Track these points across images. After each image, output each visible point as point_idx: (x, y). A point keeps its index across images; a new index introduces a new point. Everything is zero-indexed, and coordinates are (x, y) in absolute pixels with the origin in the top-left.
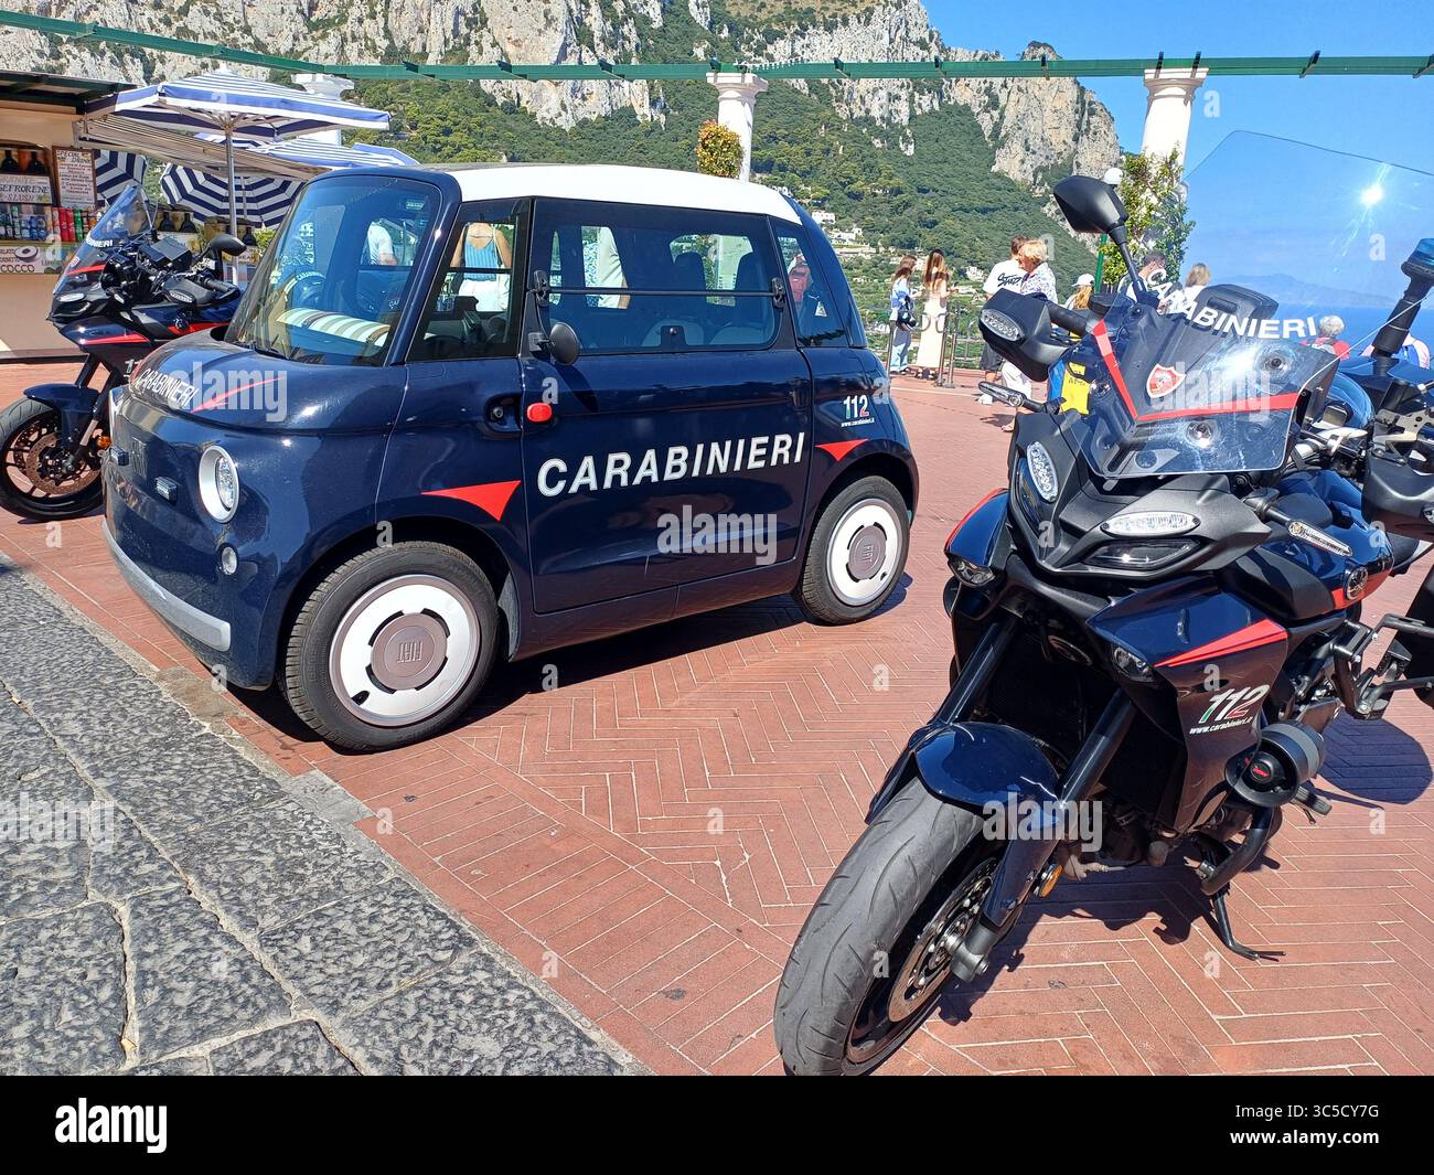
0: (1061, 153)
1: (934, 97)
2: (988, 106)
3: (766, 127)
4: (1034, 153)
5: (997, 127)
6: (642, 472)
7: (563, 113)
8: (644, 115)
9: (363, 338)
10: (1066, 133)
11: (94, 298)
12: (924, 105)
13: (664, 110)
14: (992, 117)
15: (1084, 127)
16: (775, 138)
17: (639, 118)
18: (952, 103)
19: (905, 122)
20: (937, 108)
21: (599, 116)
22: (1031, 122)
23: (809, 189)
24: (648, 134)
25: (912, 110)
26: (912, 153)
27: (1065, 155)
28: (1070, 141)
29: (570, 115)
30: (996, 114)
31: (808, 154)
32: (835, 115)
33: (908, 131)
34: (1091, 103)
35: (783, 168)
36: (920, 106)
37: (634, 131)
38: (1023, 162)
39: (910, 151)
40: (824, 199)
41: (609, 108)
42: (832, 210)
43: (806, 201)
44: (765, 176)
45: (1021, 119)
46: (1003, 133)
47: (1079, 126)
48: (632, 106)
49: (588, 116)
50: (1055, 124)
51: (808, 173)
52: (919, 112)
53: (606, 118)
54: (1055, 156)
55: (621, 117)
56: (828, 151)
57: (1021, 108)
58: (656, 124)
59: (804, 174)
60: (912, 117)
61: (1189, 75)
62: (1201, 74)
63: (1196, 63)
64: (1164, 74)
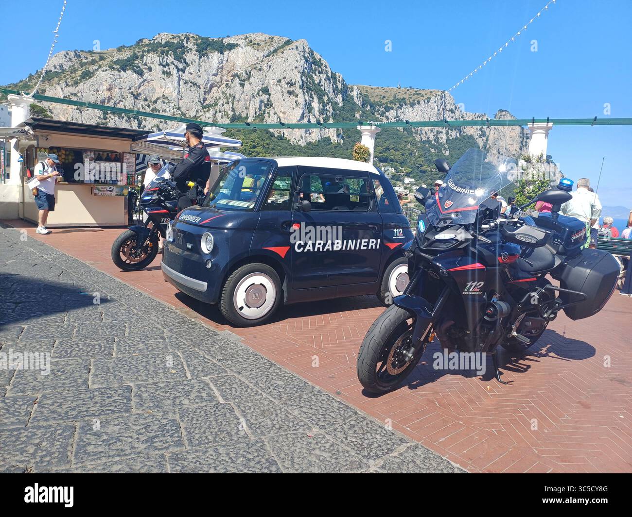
0: (514, 155)
1: (457, 132)
2: (481, 135)
3: (385, 144)
4: (502, 154)
5: (485, 144)
6: (327, 247)
7: (301, 139)
8: (335, 140)
9: (246, 206)
10: (516, 146)
11: (154, 198)
12: (453, 135)
13: (342, 138)
14: (483, 140)
15: (524, 144)
16: (389, 149)
17: (332, 141)
18: (465, 134)
19: (445, 142)
20: (459, 136)
21: (316, 141)
22: (500, 142)
23: (403, 169)
24: (335, 147)
25: (448, 137)
26: (448, 154)
27: (516, 155)
28: (518, 149)
29: (304, 141)
30: (485, 139)
31: (403, 155)
32: (415, 139)
33: (446, 146)
34: (527, 134)
35: (392, 161)
36: (451, 136)
37: (330, 146)
38: (498, 157)
39: (447, 153)
40: (410, 173)
41: (320, 137)
42: (413, 178)
43: (402, 174)
44: (384, 164)
45: (496, 141)
46: (488, 146)
47: (522, 143)
48: (329, 137)
49: (312, 141)
50: (511, 143)
51: (403, 162)
52: (451, 138)
53: (319, 141)
54: (512, 156)
55: (325, 141)
56: (411, 154)
57: (496, 136)
58: (339, 144)
59: (401, 163)
60: (448, 140)
61: (546, 125)
62: (550, 125)
63: (548, 121)
64: (536, 125)
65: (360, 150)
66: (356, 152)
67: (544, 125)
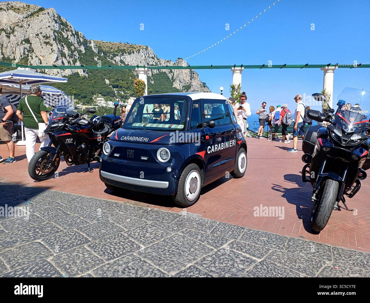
0: (188, 83)
1: (157, 70)
2: (170, 72)
4: (182, 83)
5: (173, 77)
7: (58, 74)
8: (82, 74)
10: (188, 78)
11: (60, 125)
12: (155, 72)
13: (87, 73)
14: (171, 75)
15: (192, 77)
16: (118, 80)
17: (80, 75)
18: (161, 71)
19: (151, 76)
20: (158, 73)
21: (69, 75)
22: (180, 76)
23: (129, 92)
24: (83, 79)
25: (152, 73)
26: (153, 83)
28: (189, 80)
29: (60, 75)
30: (172, 74)
31: (127, 83)
32: (133, 74)
33: (152, 78)
34: (193, 71)
35: (121, 87)
36: (154, 72)
37: (79, 78)
38: (180, 85)
39: (153, 82)
40: (133, 94)
41: (71, 73)
42: (135, 97)
43: (128, 95)
44: (116, 89)
45: (178, 75)
46: (174, 78)
47: (191, 76)
48: (78, 72)
49: (65, 75)
50: (186, 76)
51: (128, 88)
52: (154, 74)
53: (71, 75)
54: (187, 83)
55: (75, 75)
56: (132, 83)
57: (178, 72)
58: (85, 77)
59: (127, 88)
60: (152, 75)
61: (240, 69)
62: (243, 68)
63: (242, 66)
64: (236, 68)
65: (139, 83)
66: (136, 84)
67: (240, 68)
